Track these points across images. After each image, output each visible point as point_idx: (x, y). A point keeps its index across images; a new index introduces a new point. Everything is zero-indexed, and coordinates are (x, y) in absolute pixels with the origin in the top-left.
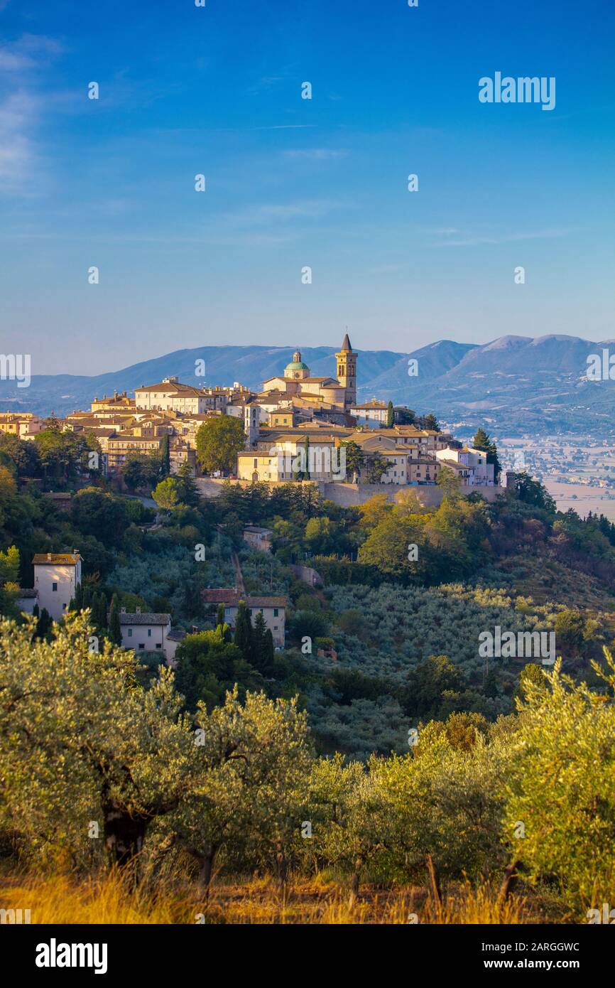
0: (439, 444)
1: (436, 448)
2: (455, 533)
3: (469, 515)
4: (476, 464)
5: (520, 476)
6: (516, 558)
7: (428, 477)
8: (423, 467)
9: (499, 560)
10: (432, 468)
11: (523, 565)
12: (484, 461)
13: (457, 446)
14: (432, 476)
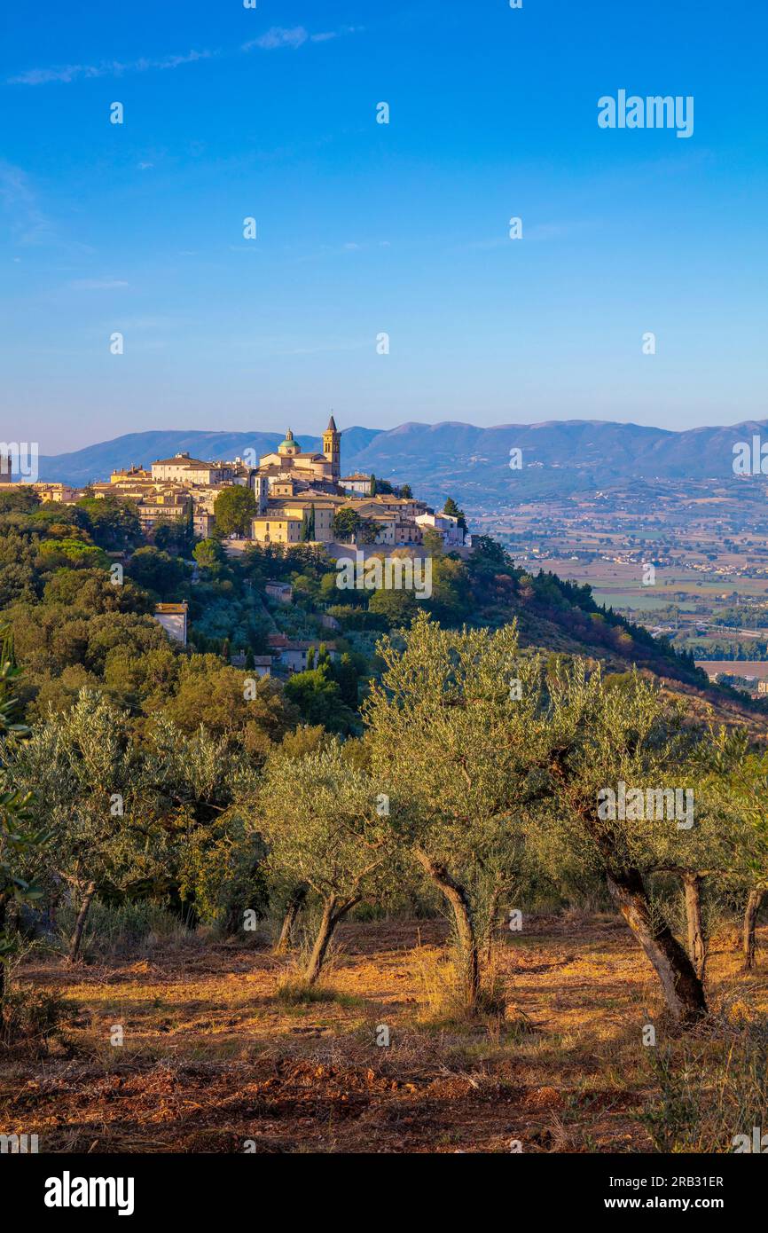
0: (417, 511)
1: (414, 514)
2: (446, 586)
3: (455, 571)
4: (448, 528)
5: (483, 538)
6: (493, 608)
7: (410, 539)
8: (407, 530)
9: (481, 610)
10: (413, 531)
11: (501, 614)
12: (456, 525)
13: (431, 512)
14: (413, 538)
